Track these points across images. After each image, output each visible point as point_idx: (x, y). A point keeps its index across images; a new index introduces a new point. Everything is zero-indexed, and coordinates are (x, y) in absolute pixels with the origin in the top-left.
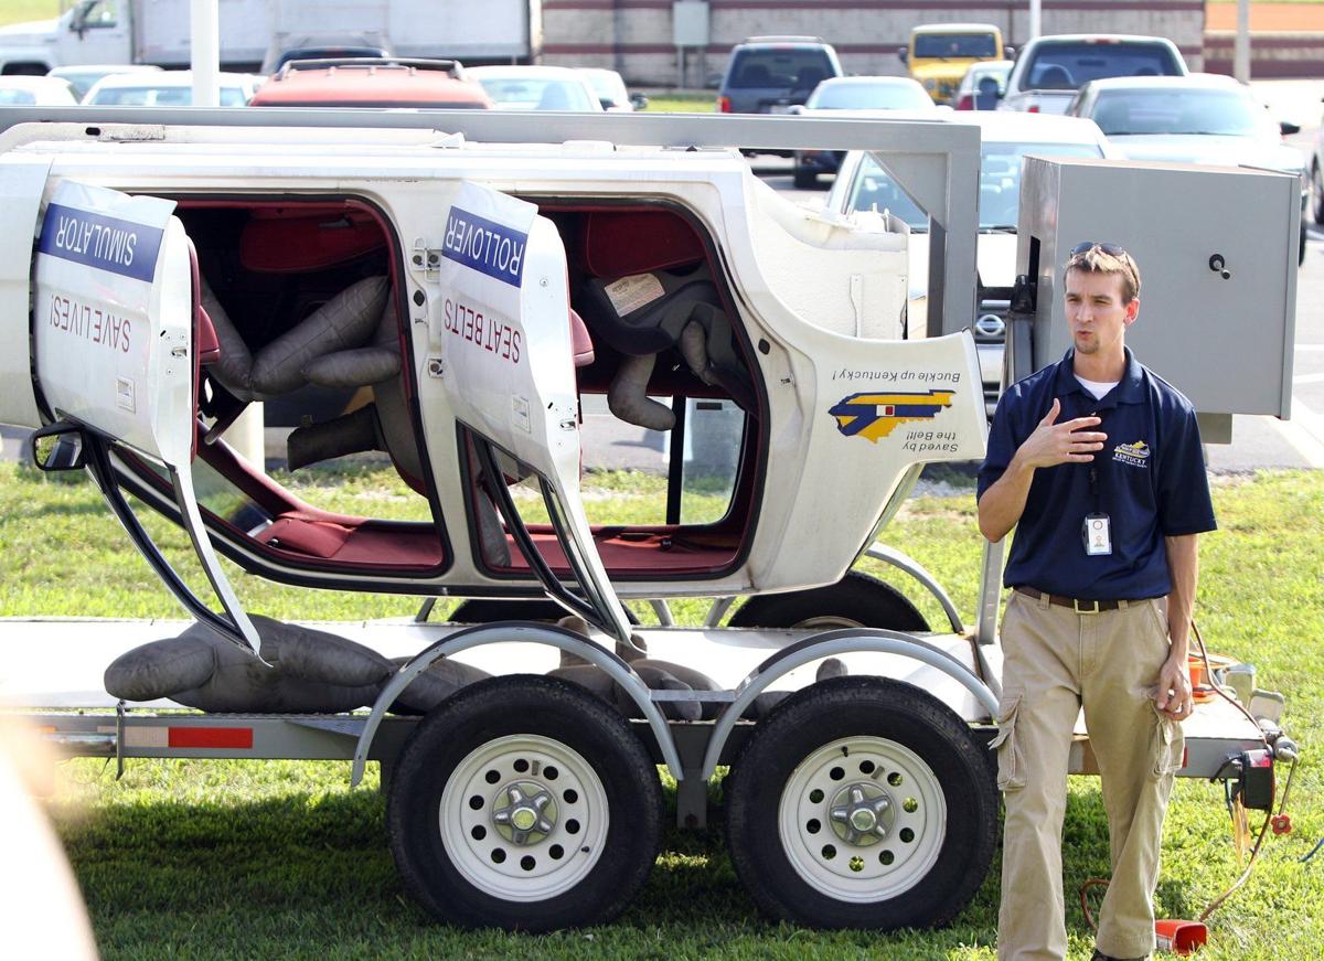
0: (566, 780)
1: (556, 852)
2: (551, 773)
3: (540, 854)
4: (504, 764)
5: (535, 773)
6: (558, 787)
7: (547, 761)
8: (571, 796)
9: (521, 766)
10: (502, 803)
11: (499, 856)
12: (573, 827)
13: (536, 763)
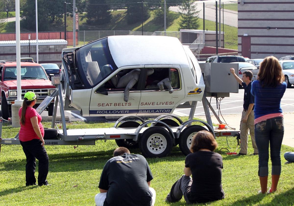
0: (161, 139)
1: (160, 148)
2: (159, 138)
3: (158, 148)
4: (154, 137)
5: (157, 138)
6: (160, 140)
7: (159, 137)
8: (161, 141)
9: (156, 138)
10: (153, 142)
11: (153, 149)
12: (162, 145)
13: (157, 137)
